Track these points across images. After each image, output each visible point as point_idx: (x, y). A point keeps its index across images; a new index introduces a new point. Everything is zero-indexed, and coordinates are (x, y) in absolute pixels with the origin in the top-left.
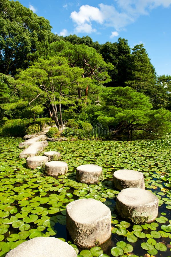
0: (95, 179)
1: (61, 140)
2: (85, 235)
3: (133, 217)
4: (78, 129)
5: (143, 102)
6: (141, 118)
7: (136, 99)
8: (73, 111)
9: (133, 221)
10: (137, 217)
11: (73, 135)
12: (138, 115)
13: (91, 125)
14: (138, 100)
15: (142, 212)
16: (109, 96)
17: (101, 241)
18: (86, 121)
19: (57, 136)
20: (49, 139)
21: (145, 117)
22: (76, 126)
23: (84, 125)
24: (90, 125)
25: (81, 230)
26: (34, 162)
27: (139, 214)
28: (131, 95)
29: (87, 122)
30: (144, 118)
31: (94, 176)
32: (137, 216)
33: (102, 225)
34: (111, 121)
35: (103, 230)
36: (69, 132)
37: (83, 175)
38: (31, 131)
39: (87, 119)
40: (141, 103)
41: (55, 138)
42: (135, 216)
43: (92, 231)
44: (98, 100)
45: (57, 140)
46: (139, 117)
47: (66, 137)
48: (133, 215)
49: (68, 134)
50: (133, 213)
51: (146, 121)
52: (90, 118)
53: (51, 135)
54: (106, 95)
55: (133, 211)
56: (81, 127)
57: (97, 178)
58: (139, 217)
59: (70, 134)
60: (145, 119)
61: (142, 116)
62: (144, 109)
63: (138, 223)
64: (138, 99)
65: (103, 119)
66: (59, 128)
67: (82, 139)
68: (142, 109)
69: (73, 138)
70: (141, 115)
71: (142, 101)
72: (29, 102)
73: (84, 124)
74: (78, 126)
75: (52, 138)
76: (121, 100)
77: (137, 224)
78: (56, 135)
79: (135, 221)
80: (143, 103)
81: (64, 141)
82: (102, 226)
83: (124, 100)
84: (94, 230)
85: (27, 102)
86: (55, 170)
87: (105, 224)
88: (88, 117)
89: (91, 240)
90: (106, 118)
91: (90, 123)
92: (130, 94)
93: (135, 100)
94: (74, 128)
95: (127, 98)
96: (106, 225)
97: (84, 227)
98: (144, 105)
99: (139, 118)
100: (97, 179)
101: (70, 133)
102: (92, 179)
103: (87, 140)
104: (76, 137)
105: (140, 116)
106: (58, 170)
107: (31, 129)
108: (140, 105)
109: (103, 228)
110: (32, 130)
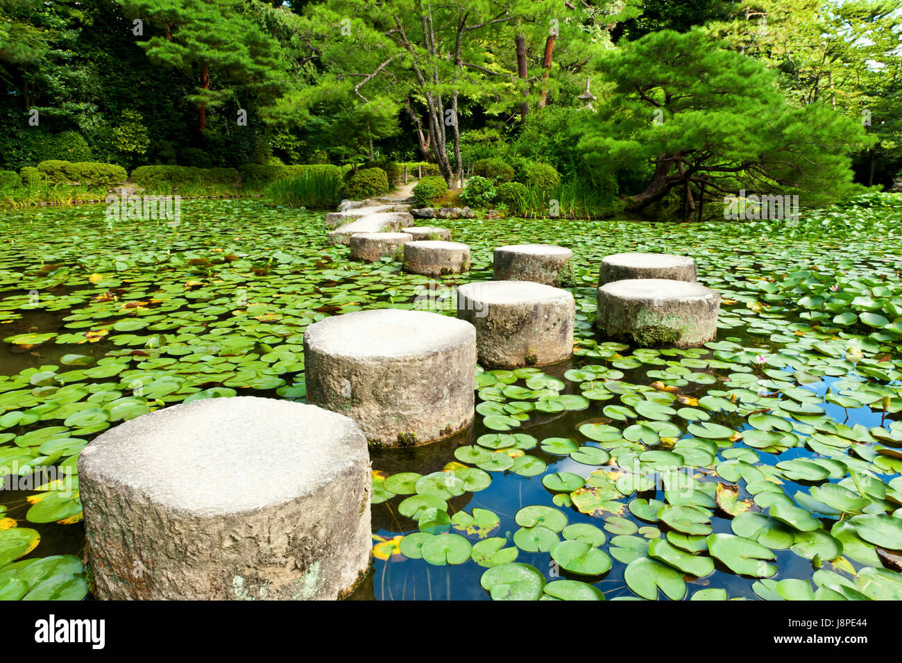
0: (549, 277)
1: (455, 216)
2: (501, 334)
3: (638, 327)
4: (513, 181)
5: (751, 86)
6: (734, 138)
7: (723, 77)
8: (498, 136)
9: (636, 338)
10: (647, 329)
11: (495, 201)
12: (724, 130)
13: (554, 170)
14: (730, 80)
15: (665, 315)
16: (626, 66)
17: (543, 358)
18: (541, 157)
19: (443, 202)
20: (417, 210)
21: (749, 137)
22: (507, 172)
23: (533, 170)
24: (552, 170)
25: (492, 321)
26: (373, 241)
27: (655, 320)
28: (707, 60)
29: (542, 162)
30: (746, 139)
31: (545, 266)
32: (650, 324)
33: (546, 317)
34: (623, 152)
35: (548, 329)
36: (482, 193)
37: (513, 264)
38: (360, 189)
39: (543, 151)
40: (741, 91)
41: (437, 208)
42: (642, 325)
43: (519, 324)
44: (588, 91)
45: (442, 213)
46: (726, 135)
47: (471, 207)
48: (639, 321)
49: (478, 197)
50: (638, 317)
51: (751, 151)
52: (557, 147)
53: (422, 200)
54: (615, 65)
55: (638, 311)
56: (522, 178)
57: (555, 273)
58: (654, 327)
59: (483, 198)
60: (747, 143)
61: (739, 131)
62: (749, 111)
63: (649, 343)
64: (732, 75)
65: (598, 145)
66: (451, 181)
67: (523, 217)
68: (742, 112)
69: (494, 212)
70: (733, 128)
71: (746, 82)
72: (355, 85)
73: (529, 166)
74: (513, 175)
75: (426, 209)
76: (669, 77)
77: (646, 344)
78: (439, 202)
79: (641, 337)
80: (749, 91)
81: (465, 218)
82: (547, 320)
83: (678, 78)
84: (524, 322)
85: (348, 84)
86: (432, 256)
87: (553, 317)
88: (546, 144)
89: (517, 349)
90: (609, 141)
91: (553, 163)
92: (702, 57)
93: (718, 78)
94: (499, 180)
95: (689, 73)
96: (559, 320)
97: (499, 313)
98: (753, 96)
99: (726, 140)
100: (553, 277)
101: (486, 194)
102: (540, 277)
103: (541, 218)
104: (503, 206)
105: (733, 133)
106: (441, 258)
107: (360, 182)
108: (737, 98)
109: (548, 325)
110: (363, 187)
